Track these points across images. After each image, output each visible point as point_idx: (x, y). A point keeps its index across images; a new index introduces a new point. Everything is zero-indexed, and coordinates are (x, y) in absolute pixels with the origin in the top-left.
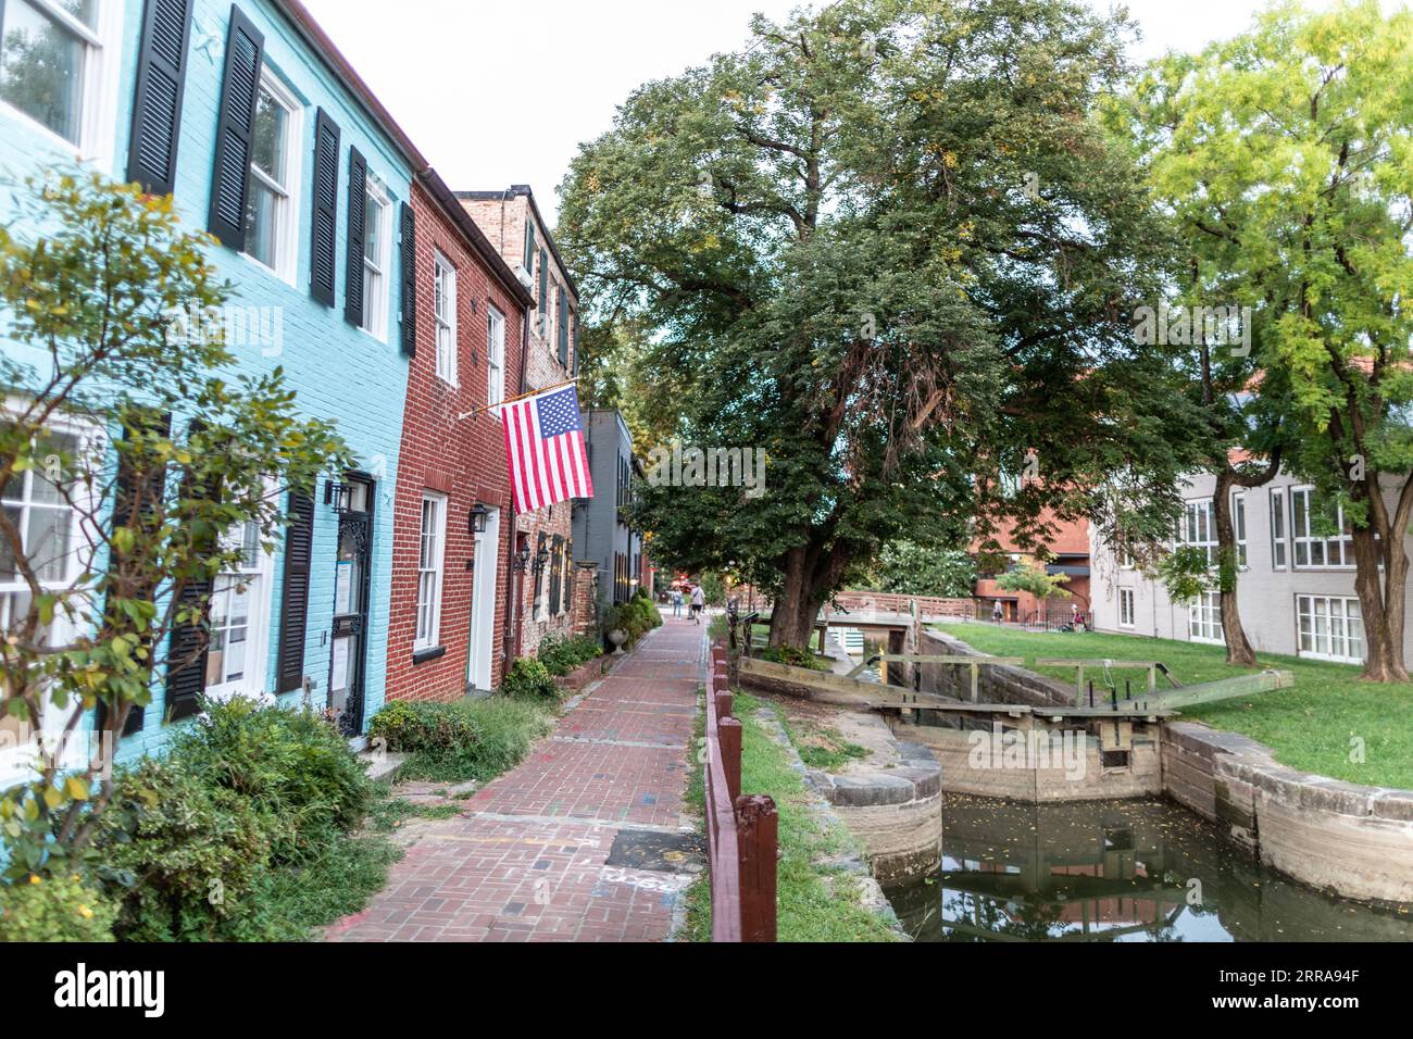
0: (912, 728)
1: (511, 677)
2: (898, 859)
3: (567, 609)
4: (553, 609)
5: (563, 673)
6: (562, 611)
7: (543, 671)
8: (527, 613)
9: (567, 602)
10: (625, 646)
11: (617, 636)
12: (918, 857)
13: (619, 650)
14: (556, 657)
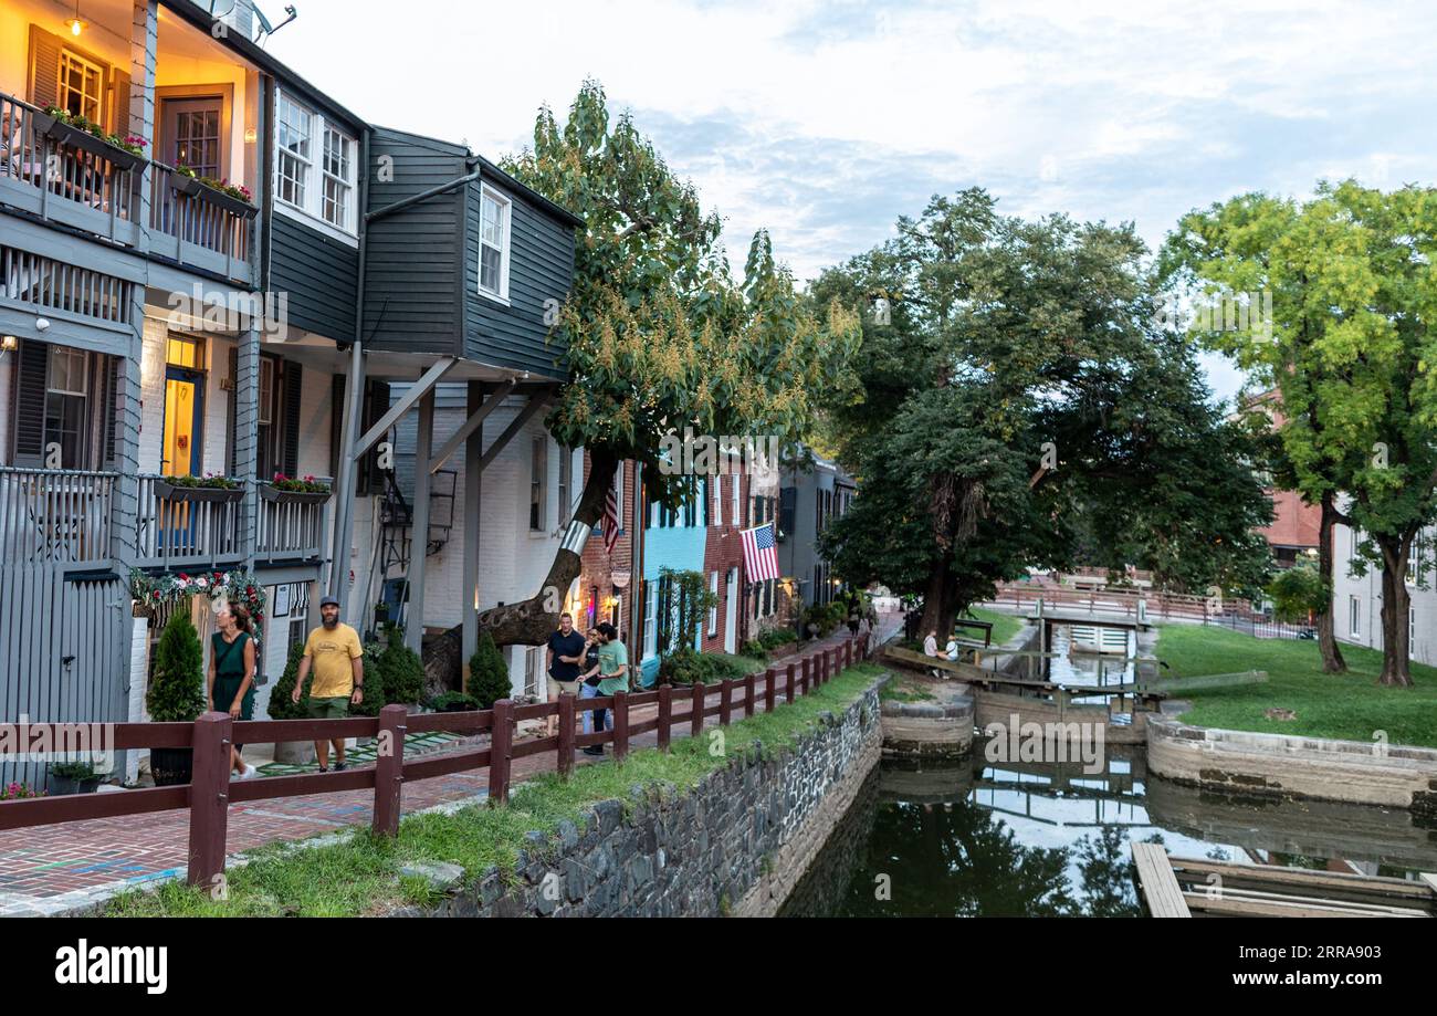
0: (991, 694)
1: (743, 647)
2: (933, 745)
3: (775, 611)
4: (766, 611)
5: (771, 649)
6: (772, 613)
7: (760, 647)
8: (752, 616)
9: (775, 606)
10: (819, 635)
11: (813, 627)
12: (945, 745)
13: (815, 638)
14: (768, 641)
